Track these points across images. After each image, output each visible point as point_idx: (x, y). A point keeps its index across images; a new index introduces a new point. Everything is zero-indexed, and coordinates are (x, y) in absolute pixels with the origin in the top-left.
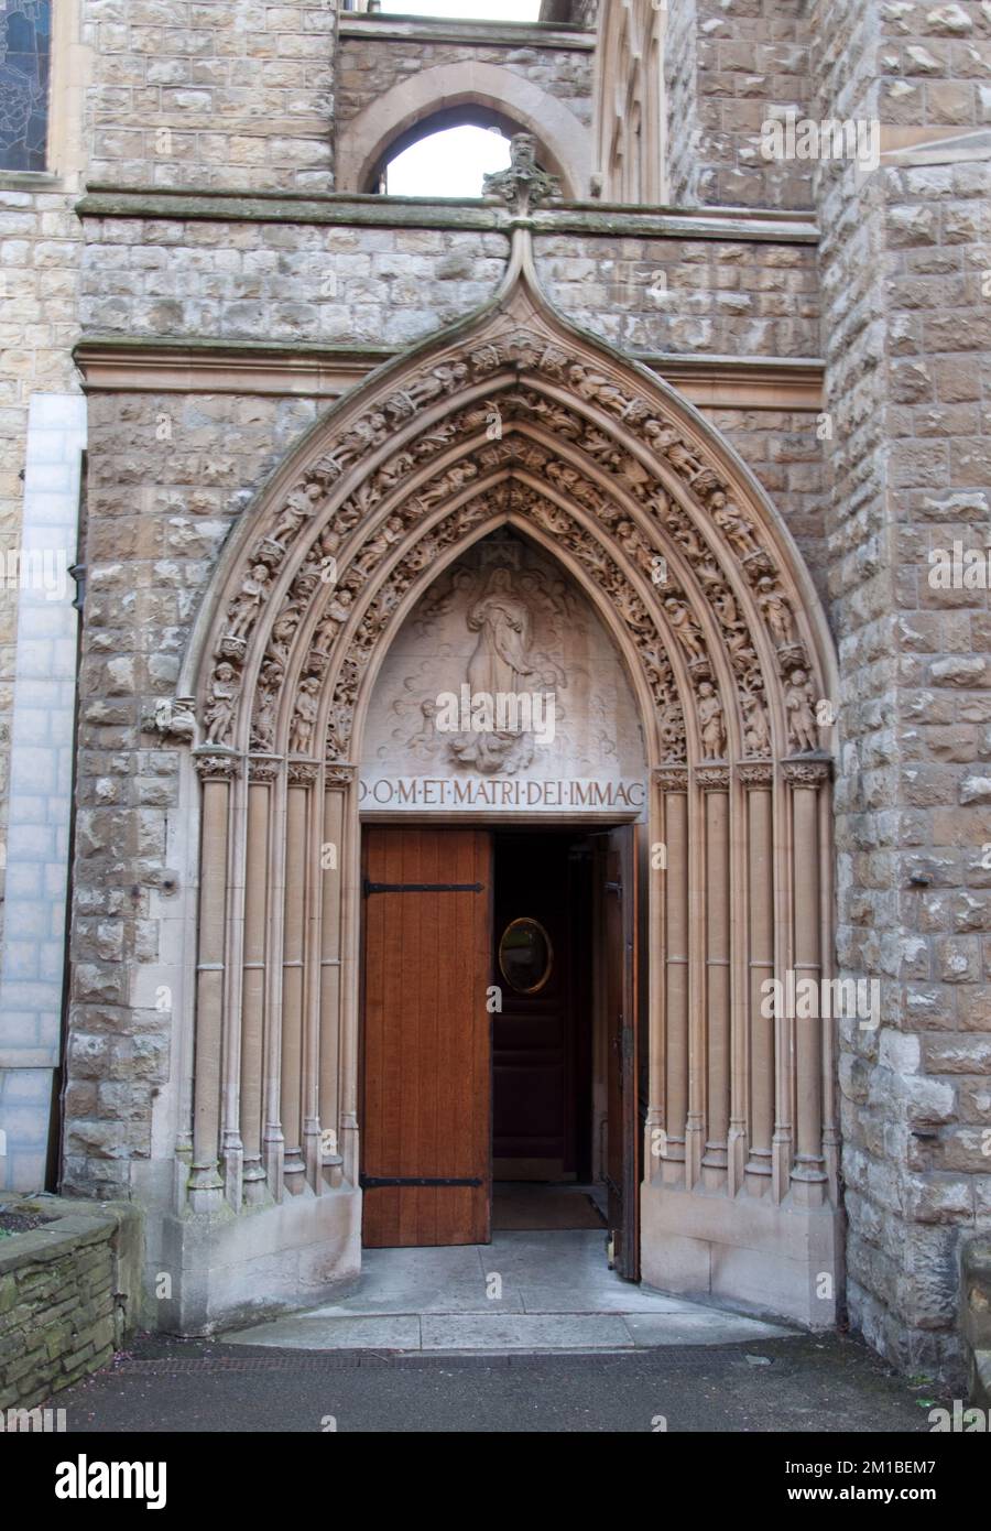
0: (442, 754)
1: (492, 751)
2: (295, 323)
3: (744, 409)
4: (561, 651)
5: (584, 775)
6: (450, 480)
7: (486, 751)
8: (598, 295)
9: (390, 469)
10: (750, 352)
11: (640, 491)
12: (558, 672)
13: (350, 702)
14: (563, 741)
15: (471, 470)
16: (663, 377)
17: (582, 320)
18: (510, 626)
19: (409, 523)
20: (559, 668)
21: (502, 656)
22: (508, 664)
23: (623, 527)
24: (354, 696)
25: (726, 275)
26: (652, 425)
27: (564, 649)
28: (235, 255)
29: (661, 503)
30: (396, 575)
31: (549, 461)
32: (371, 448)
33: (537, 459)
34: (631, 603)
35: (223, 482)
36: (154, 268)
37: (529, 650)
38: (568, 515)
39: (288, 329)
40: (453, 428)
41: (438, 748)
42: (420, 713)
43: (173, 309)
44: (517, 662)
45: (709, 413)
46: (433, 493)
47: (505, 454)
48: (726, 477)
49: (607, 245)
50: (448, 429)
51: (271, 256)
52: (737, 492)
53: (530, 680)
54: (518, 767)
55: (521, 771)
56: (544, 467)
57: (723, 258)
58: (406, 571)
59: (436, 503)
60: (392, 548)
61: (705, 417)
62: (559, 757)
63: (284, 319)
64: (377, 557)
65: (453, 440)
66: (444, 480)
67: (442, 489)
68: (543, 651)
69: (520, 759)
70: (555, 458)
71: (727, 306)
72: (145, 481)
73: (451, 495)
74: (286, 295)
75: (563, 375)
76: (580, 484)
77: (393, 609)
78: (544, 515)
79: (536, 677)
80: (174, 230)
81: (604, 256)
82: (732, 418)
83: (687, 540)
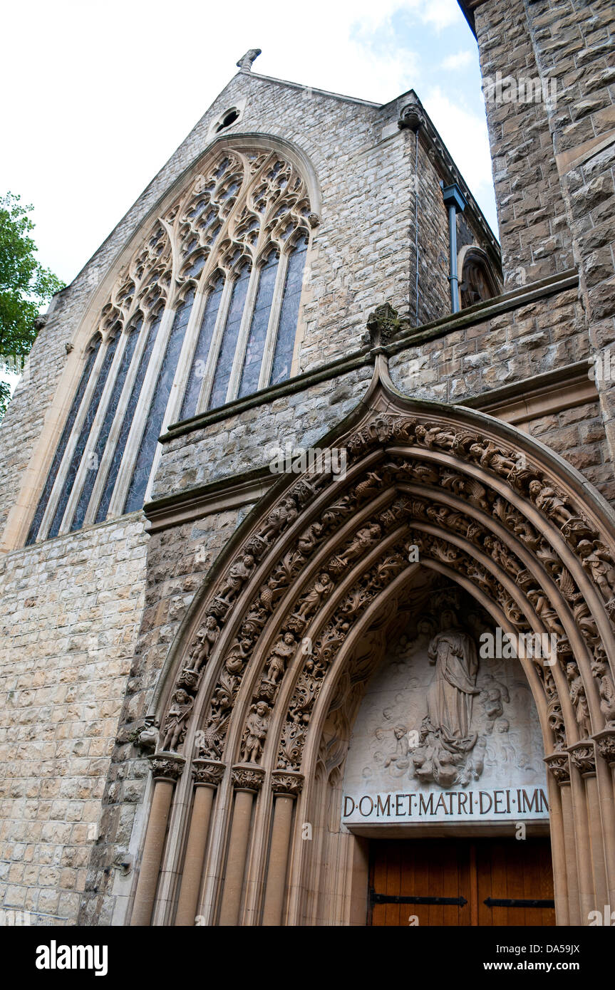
0: (410, 771)
1: (443, 764)
2: (249, 460)
3: (555, 412)
4: (503, 670)
5: (530, 783)
6: (359, 538)
7: (439, 765)
8: (430, 375)
9: (305, 537)
10: (550, 368)
11: (484, 504)
12: (501, 689)
13: (302, 722)
14: (509, 751)
15: (375, 528)
16: (482, 411)
17: (421, 395)
18: (453, 654)
19: (336, 578)
20: (503, 686)
21: (448, 679)
22: (454, 686)
23: (487, 542)
24: (306, 717)
25: (524, 326)
26: (476, 448)
27: (506, 670)
28: (226, 434)
29: (498, 509)
30: (337, 619)
31: (426, 507)
32: (286, 524)
33: (418, 508)
34: (510, 606)
35: (202, 568)
36: (187, 456)
37: (477, 673)
38: (455, 548)
39: (245, 464)
40: (347, 498)
41: (407, 766)
42: (393, 735)
43: (191, 474)
44: (463, 684)
45: (525, 426)
46: (348, 551)
47: (396, 510)
48: (538, 466)
49: (437, 343)
50: (345, 500)
51: (242, 428)
52: (551, 476)
53: (478, 699)
54: (470, 778)
55: (473, 782)
56: (425, 511)
57: (520, 316)
58: (342, 616)
59: (354, 560)
60: (323, 597)
61: (523, 431)
62: (506, 767)
63: (243, 460)
64: (311, 604)
65: (352, 508)
66: (355, 540)
67: (354, 547)
68: (489, 673)
69: (471, 770)
70: (431, 502)
71: (526, 344)
72: (166, 577)
73: (366, 550)
74: (246, 446)
75: (411, 435)
76: (451, 517)
77: (336, 646)
78: (439, 552)
79: (483, 695)
80: (199, 433)
81: (434, 351)
82: (544, 422)
83: (524, 533)
